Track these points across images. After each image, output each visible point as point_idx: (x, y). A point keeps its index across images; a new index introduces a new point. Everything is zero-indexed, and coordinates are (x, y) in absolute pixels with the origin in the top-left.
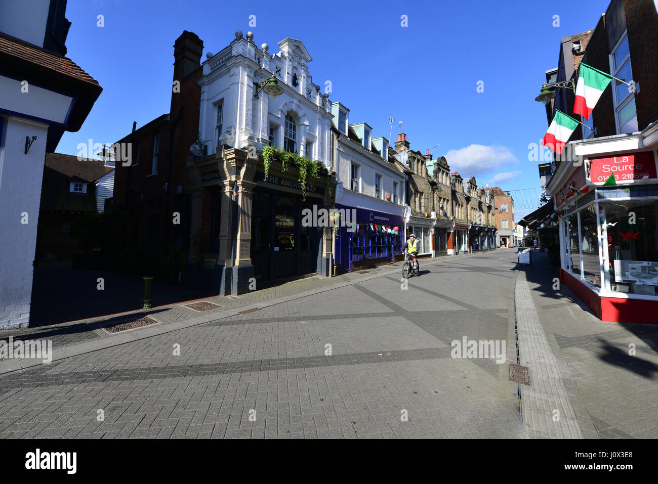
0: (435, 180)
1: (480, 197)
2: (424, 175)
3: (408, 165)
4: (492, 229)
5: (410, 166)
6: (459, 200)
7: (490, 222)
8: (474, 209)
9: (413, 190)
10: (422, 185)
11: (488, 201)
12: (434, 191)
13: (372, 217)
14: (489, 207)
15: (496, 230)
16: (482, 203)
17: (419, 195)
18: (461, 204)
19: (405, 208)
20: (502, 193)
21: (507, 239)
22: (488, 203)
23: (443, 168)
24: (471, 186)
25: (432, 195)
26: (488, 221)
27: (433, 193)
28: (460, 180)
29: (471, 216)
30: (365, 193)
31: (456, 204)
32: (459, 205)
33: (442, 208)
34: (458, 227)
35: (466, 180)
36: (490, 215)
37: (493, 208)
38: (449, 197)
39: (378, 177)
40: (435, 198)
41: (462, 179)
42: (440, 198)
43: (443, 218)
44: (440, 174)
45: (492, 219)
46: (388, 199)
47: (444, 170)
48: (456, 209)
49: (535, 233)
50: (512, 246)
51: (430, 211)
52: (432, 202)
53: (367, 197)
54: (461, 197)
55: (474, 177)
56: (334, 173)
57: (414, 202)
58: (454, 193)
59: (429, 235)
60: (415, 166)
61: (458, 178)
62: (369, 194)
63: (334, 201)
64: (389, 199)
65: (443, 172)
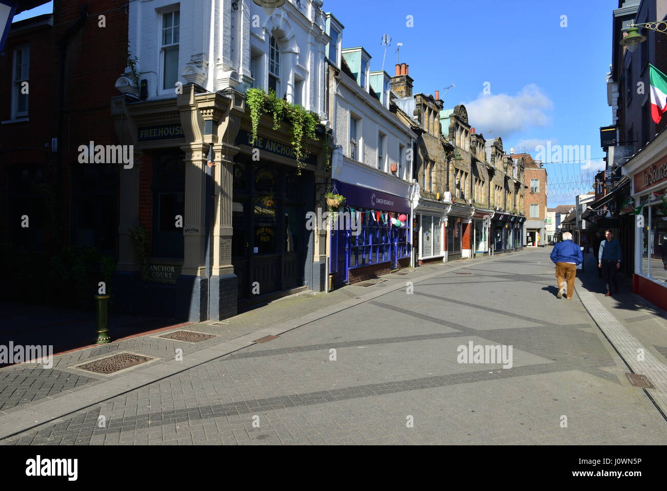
0: (451, 143)
1: (506, 169)
2: (436, 134)
3: (417, 117)
4: (520, 218)
5: (419, 120)
6: (480, 174)
7: (517, 207)
8: (499, 187)
9: (422, 158)
10: (434, 150)
11: (515, 177)
12: (449, 159)
13: (375, 200)
14: (517, 185)
15: (524, 219)
16: (509, 178)
17: (429, 165)
18: (482, 180)
19: (412, 186)
20: (533, 164)
21: (537, 233)
22: (516, 178)
23: (463, 123)
24: (496, 152)
25: (446, 166)
26: (515, 205)
27: (448, 163)
28: (482, 142)
29: (494, 198)
30: (366, 163)
31: (476, 180)
32: (480, 181)
33: (458, 186)
34: (478, 215)
35: (490, 142)
36: (518, 196)
37: (522, 186)
38: (468, 168)
39: (382, 136)
40: (450, 172)
41: (485, 141)
42: (457, 170)
43: (460, 202)
44: (458, 133)
45: (520, 203)
46: (392, 172)
47: (463, 126)
48: (476, 187)
49: (572, 225)
50: (543, 244)
51: (442, 191)
52: (446, 176)
53: (368, 167)
54: (482, 169)
55: (500, 138)
56: (331, 131)
57: (422, 176)
58: (474, 161)
59: (440, 227)
60: (426, 119)
61: (480, 140)
62: (371, 165)
63: (330, 175)
64: (394, 172)
65: (462, 129)
